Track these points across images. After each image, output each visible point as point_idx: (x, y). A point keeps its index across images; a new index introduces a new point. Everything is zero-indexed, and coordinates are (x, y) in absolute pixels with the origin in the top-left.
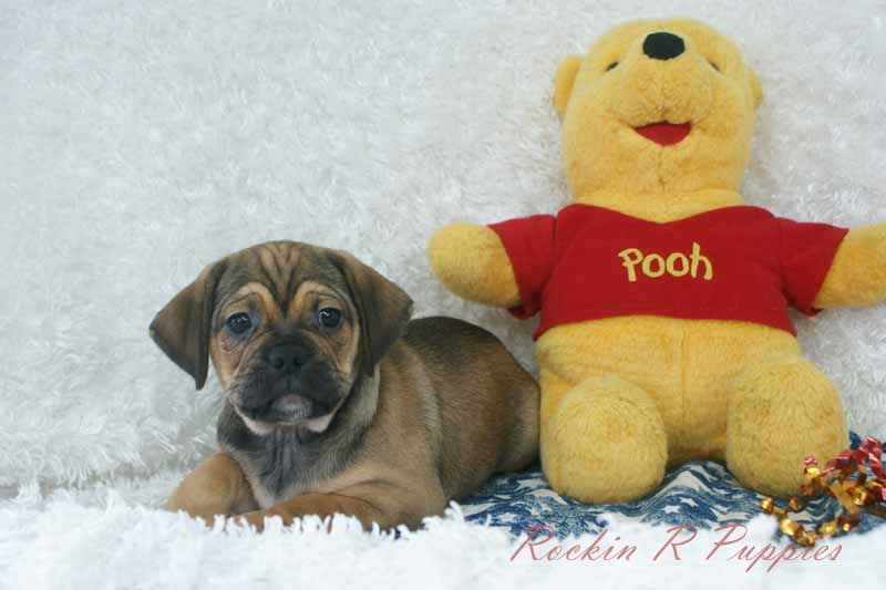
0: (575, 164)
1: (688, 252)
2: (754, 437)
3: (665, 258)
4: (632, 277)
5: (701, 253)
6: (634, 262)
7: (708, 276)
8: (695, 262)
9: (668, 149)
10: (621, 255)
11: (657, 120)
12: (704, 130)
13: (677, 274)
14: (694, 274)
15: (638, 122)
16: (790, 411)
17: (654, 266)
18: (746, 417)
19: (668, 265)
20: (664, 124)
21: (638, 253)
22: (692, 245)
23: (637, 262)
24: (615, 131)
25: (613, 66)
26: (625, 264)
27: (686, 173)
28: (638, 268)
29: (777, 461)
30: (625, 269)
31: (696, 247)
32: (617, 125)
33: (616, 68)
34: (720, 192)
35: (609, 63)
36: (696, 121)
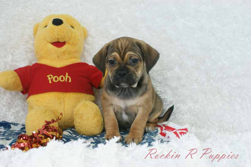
0: (36, 52)
1: (65, 75)
2: (80, 123)
3: (59, 77)
4: (50, 82)
5: (68, 75)
6: (51, 78)
7: (70, 81)
8: (67, 78)
9: (59, 48)
10: (47, 76)
11: (56, 41)
12: (69, 44)
13: (62, 81)
14: (66, 81)
15: (52, 42)
16: (88, 115)
17: (56, 79)
18: (77, 118)
19: (59, 79)
20: (58, 42)
21: (52, 76)
22: (66, 73)
23: (52, 78)
24: (46, 44)
25: (46, 26)
26: (48, 79)
27: (64, 54)
28: (52, 80)
29: (85, 128)
30: (49, 80)
31: (67, 74)
32: (46, 42)
33: (47, 27)
34: (73, 59)
35: (45, 26)
36: (66, 41)
